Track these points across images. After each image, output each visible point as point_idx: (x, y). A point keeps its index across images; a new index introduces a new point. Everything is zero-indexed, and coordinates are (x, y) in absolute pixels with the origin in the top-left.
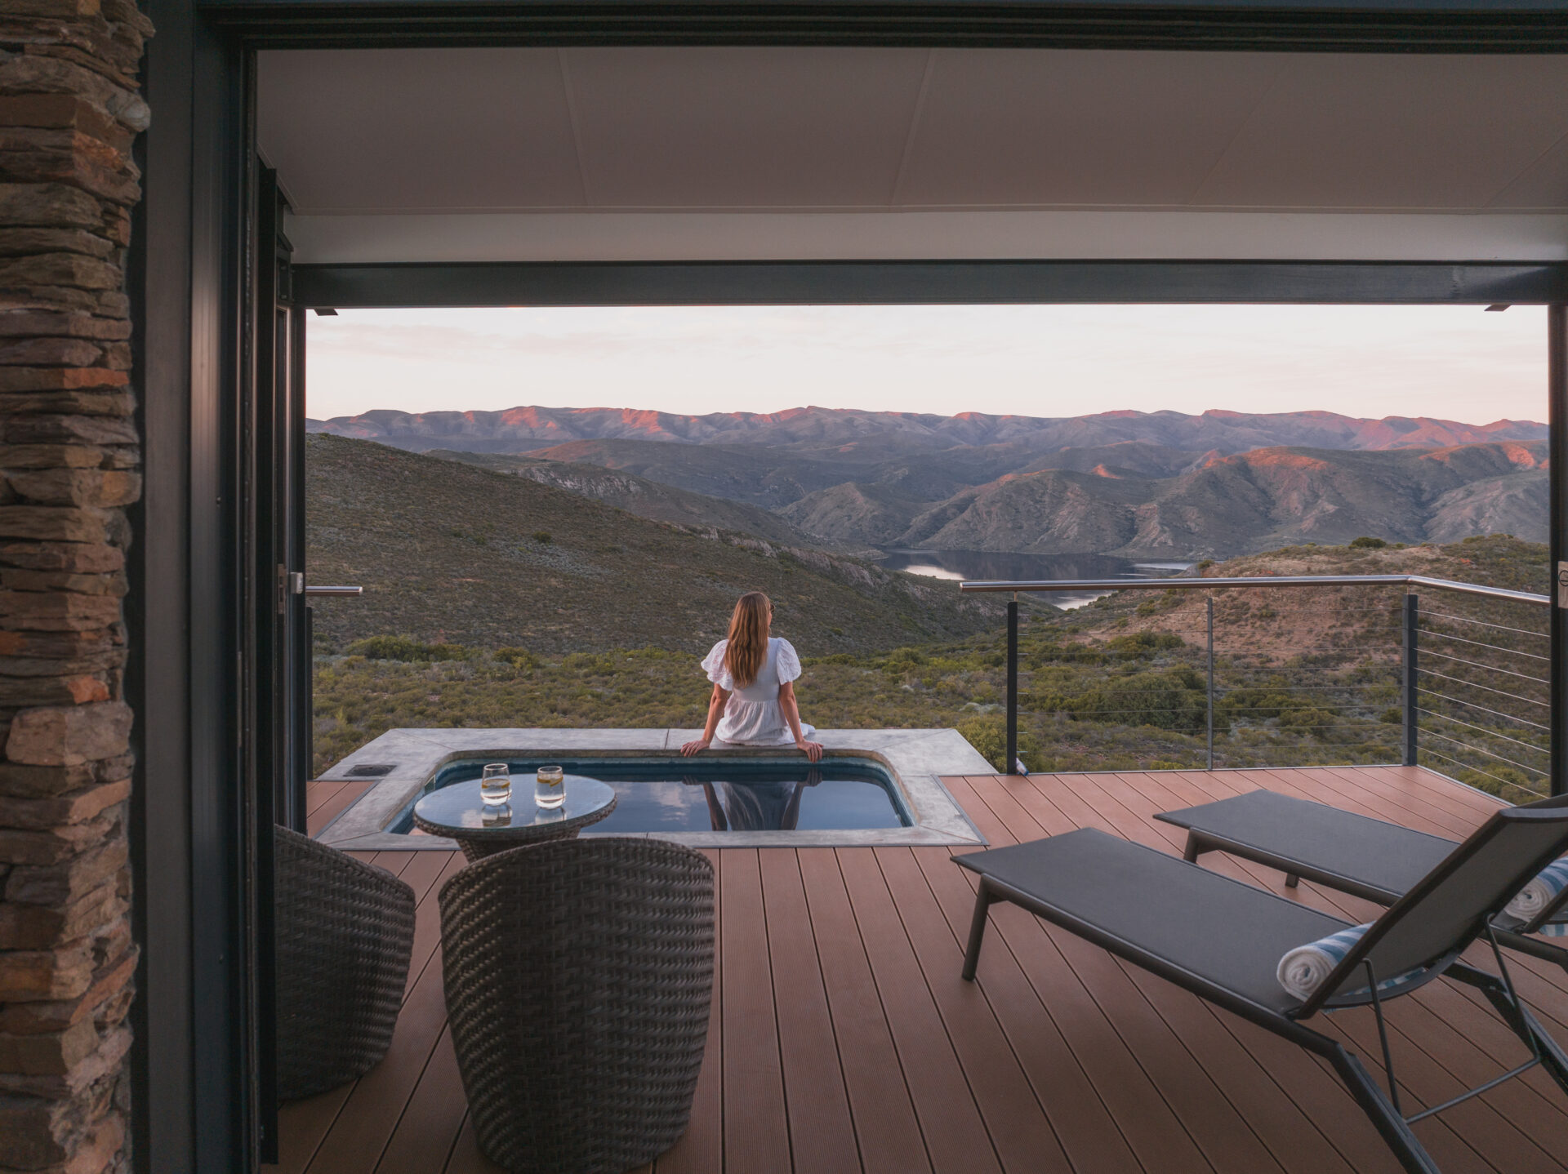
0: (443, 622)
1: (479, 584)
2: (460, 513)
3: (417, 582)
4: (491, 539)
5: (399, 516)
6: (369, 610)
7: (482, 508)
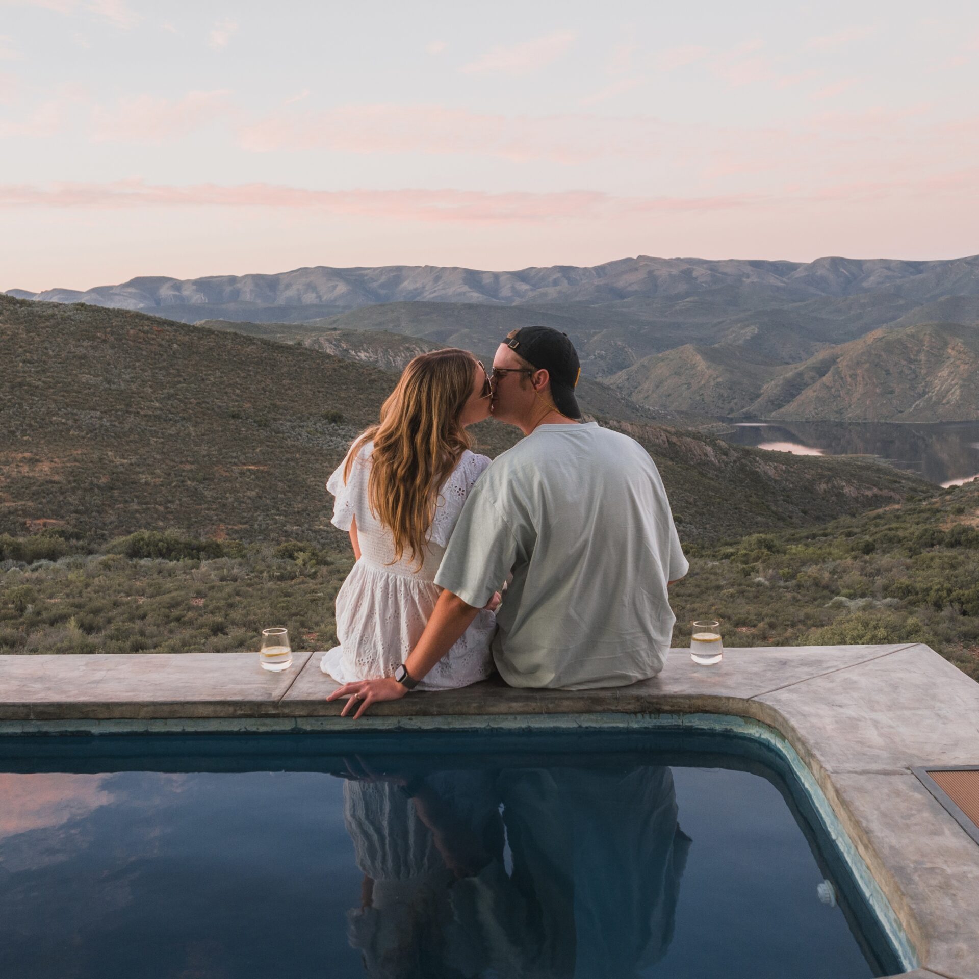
0: (223, 516)
1: (262, 472)
2: (238, 391)
3: (191, 470)
4: (275, 420)
5: (170, 397)
6: (139, 503)
7: (263, 385)
